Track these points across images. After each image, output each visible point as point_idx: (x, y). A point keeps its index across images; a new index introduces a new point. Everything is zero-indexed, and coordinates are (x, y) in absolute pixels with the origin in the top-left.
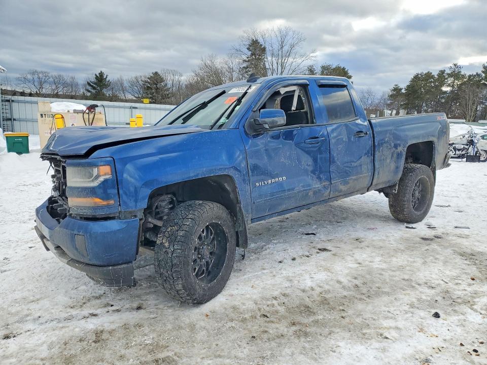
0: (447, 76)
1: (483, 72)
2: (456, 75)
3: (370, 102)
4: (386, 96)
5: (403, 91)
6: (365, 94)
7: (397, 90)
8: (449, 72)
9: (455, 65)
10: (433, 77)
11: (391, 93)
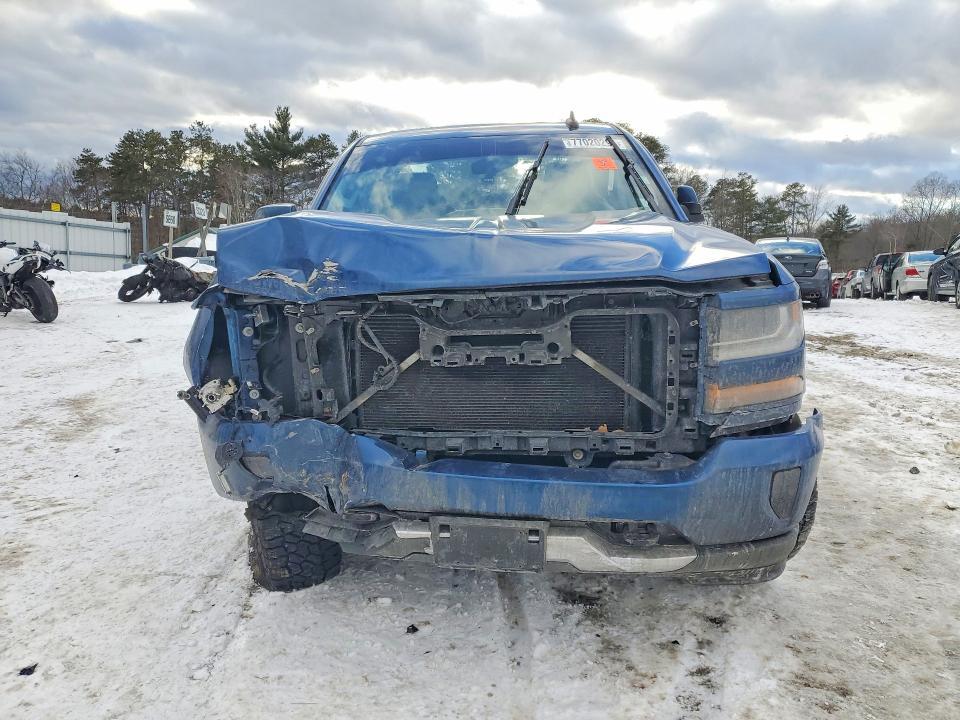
0: (188, 144)
1: (248, 143)
2: (203, 141)
3: (28, 183)
4: (68, 172)
5: (105, 164)
6: (15, 166)
7: (89, 161)
8: (192, 136)
9: (200, 124)
10: (163, 142)
11: (77, 167)
